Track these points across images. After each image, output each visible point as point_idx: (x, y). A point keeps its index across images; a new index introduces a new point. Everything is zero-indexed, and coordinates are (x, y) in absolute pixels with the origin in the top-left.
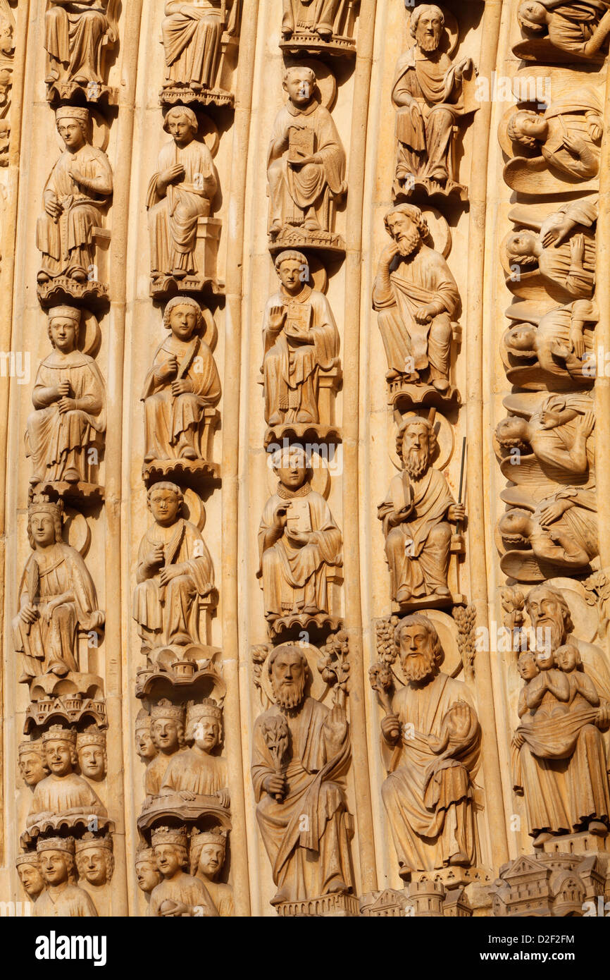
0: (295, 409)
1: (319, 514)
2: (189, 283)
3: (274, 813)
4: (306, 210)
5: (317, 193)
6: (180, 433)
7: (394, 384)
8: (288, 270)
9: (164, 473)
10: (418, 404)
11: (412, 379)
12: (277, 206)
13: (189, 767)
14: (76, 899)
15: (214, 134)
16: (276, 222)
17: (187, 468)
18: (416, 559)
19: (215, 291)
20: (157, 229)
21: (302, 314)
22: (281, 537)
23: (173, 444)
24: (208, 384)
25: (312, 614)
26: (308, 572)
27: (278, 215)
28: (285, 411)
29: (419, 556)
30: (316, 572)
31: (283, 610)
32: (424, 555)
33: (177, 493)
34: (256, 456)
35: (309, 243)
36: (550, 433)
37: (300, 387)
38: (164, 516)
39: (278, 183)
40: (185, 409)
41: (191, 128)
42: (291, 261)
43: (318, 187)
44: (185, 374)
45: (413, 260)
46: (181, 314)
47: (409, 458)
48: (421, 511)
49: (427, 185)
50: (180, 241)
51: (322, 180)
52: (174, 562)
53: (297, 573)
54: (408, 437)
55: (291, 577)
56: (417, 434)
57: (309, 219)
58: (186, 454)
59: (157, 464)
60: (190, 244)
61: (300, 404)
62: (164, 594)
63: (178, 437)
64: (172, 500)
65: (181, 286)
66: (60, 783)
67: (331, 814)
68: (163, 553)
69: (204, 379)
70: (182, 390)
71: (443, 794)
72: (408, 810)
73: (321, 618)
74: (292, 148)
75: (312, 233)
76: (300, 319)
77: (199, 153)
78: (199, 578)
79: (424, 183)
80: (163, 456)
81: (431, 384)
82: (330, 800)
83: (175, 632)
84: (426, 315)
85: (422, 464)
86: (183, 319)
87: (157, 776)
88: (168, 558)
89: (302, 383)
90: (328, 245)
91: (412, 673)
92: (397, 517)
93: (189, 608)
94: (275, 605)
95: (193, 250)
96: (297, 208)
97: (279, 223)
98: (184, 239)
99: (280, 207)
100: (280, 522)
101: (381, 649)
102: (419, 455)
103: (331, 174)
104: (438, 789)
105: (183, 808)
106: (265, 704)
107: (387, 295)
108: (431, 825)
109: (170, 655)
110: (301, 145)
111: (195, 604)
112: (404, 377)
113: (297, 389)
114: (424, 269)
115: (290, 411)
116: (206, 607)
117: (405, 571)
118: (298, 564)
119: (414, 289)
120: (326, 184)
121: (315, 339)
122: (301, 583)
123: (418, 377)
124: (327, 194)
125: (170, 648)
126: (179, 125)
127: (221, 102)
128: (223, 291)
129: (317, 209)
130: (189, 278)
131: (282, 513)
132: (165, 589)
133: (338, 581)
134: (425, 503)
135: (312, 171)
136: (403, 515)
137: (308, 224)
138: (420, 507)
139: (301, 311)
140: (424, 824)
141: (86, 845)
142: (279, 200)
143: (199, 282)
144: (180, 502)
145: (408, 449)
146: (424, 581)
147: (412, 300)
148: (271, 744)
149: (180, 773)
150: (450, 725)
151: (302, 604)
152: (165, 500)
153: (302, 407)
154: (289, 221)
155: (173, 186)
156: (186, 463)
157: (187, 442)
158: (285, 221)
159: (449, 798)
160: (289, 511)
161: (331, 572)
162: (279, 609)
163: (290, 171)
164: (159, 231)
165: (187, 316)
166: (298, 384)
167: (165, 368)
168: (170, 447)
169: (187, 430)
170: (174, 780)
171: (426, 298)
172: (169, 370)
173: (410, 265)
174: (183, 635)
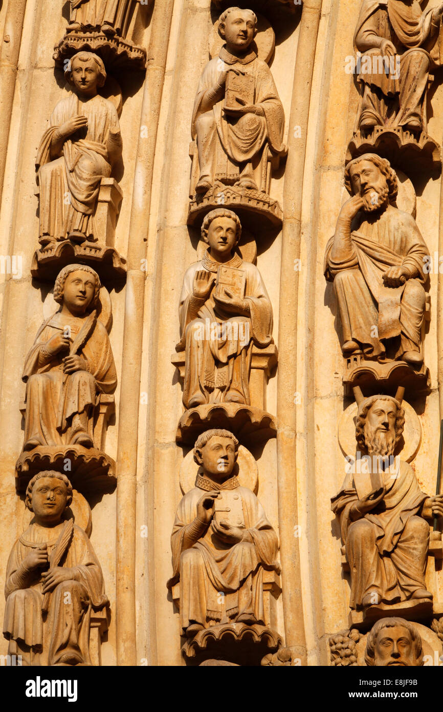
0: (222, 389)
1: (251, 509)
2: (88, 249)
4: (242, 165)
5: (257, 148)
6: (74, 414)
7: (352, 358)
8: (221, 228)
9: (52, 461)
10: (383, 381)
11: (375, 353)
12: (207, 160)
15: (119, 97)
16: (205, 178)
17: (81, 456)
18: (387, 554)
19: (117, 264)
20: (51, 187)
21: (235, 280)
22: (203, 536)
23: (61, 431)
24: (105, 368)
25: (249, 623)
26: (244, 571)
27: (207, 170)
28: (210, 390)
29: (393, 551)
30: (253, 573)
31: (208, 619)
32: (397, 551)
33: (67, 484)
34: (163, 451)
35: (245, 202)
37: (231, 361)
38: (50, 510)
39: (209, 134)
40: (81, 387)
41: (99, 76)
42: (225, 218)
43: (258, 140)
44: (79, 352)
45: (379, 218)
46: (79, 281)
47: (374, 440)
48: (389, 502)
49: (399, 134)
50: (82, 197)
51: (263, 133)
54: (374, 416)
55: (220, 579)
56: (386, 412)
57: (245, 176)
58: (81, 439)
59: (42, 451)
60: (92, 204)
61: (231, 382)
62: (48, 602)
63: (70, 420)
64: (61, 492)
65: (79, 251)
68: (46, 554)
69: (101, 360)
70: (77, 367)
73: (259, 629)
74: (230, 94)
75: (249, 192)
76: (233, 285)
77: (105, 109)
78: (92, 586)
79: (396, 132)
80: (50, 442)
81: (399, 359)
83: (63, 647)
84: (400, 274)
85: (390, 448)
86: (81, 287)
88: (54, 560)
89: (234, 356)
90: (265, 208)
92: (363, 505)
93: (81, 620)
94: (199, 613)
95: (93, 214)
96: (230, 164)
97: (209, 179)
98: (87, 197)
99: (210, 163)
100: (206, 515)
102: (386, 437)
103: (273, 128)
107: (349, 254)
110: (241, 92)
111: (86, 618)
112: (366, 350)
113: (227, 364)
114: (392, 229)
115: (216, 391)
116: (99, 624)
117: (375, 569)
118: (230, 563)
119: (380, 250)
120: (267, 140)
121: (251, 308)
122: (234, 586)
123: (383, 349)
124: (267, 153)
126: (86, 70)
127: (133, 55)
128: (125, 267)
129: (254, 167)
130: (87, 243)
131: (208, 504)
132: (49, 596)
133: (275, 590)
134: (394, 494)
135: (253, 121)
136: (370, 502)
137: (244, 182)
138: (389, 497)
139: (234, 276)
142: (209, 154)
143: (100, 249)
144: (69, 497)
145: (374, 429)
146: (398, 583)
147: (377, 263)
151: (235, 611)
152: (53, 490)
153: (233, 386)
154: (220, 177)
155: (73, 143)
156: (80, 450)
157: (81, 426)
158: (215, 177)
160: (217, 503)
161: (269, 577)
162: (203, 618)
163: (225, 122)
164: (53, 190)
165: (86, 283)
166: (229, 358)
167: (56, 341)
168: (57, 433)
169: (82, 412)
171: (394, 260)
172: (62, 343)
173: (375, 224)
174: (74, 651)
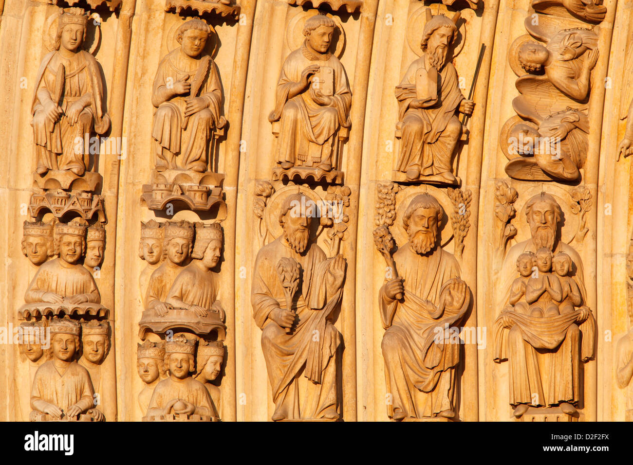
1: (338, 78)
3: (281, 343)
13: (197, 283)
14: (80, 376)
18: (430, 144)
25: (327, 171)
26: (329, 133)
29: (434, 143)
30: (335, 134)
31: (298, 160)
32: (437, 143)
36: (567, 65)
38: (196, 52)
47: (434, 53)
52: (198, 95)
53: (317, 131)
54: (437, 36)
55: (310, 133)
56: (447, 36)
64: (205, 40)
66: (69, 270)
67: (333, 353)
68: (190, 85)
71: (443, 360)
72: (409, 366)
82: (333, 340)
87: (163, 284)
88: (194, 91)
91: (419, 246)
92: (419, 105)
94: (292, 156)
100: (307, 83)
101: (381, 211)
102: (443, 52)
104: (439, 355)
105: (198, 323)
106: (264, 234)
108: (427, 381)
109: (186, 178)
118: (319, 123)
122: (320, 141)
125: (187, 172)
131: (310, 75)
132: (189, 119)
140: (421, 379)
141: (93, 331)
145: (436, 45)
146: (433, 164)
148: (286, 284)
149: (189, 288)
150: (448, 298)
151: (317, 160)
152: (200, 39)
159: (447, 364)
162: (295, 158)
170: (183, 292)
